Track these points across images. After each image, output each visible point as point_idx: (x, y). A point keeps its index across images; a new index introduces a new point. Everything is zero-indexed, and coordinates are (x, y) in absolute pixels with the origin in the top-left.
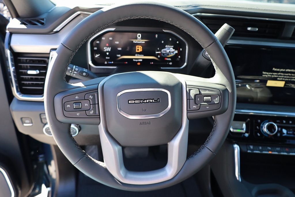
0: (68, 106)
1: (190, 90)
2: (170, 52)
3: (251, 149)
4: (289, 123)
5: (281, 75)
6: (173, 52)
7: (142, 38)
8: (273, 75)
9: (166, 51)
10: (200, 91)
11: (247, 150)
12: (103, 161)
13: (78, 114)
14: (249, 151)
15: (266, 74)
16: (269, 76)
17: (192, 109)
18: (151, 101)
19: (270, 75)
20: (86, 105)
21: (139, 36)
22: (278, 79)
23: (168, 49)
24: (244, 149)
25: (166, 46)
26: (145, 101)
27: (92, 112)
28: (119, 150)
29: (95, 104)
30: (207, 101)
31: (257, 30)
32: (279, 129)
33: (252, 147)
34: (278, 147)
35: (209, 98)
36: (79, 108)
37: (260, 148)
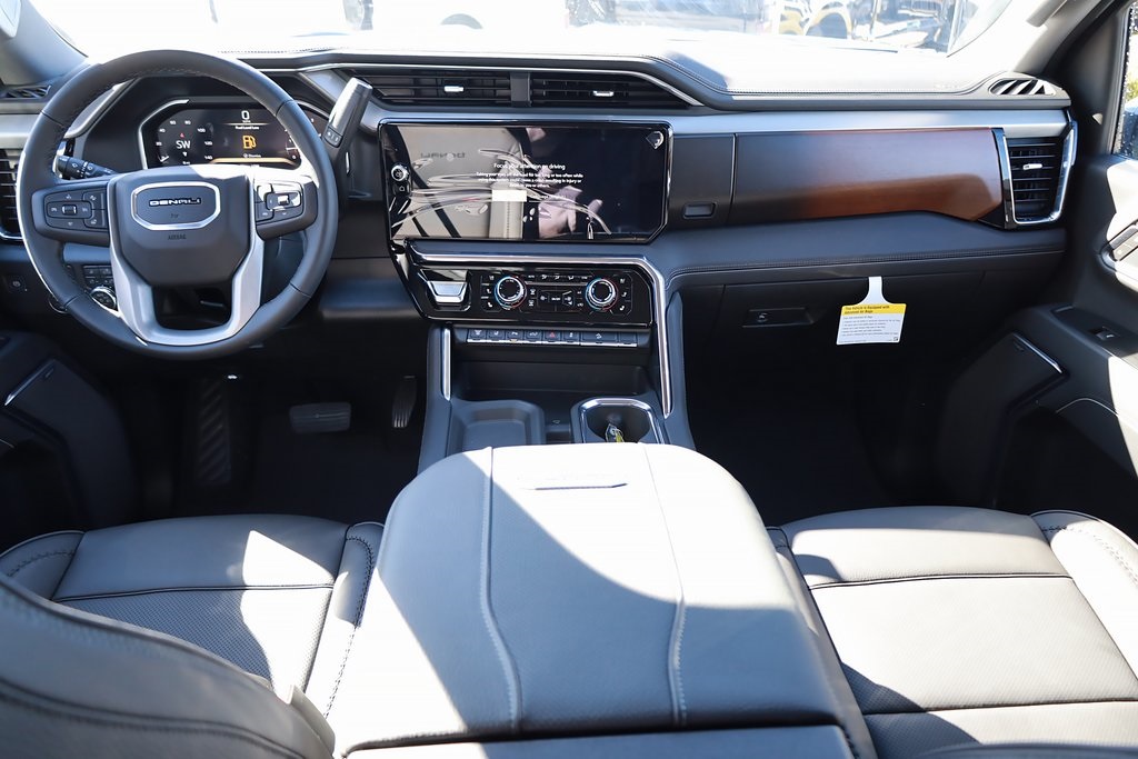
0: (54, 209)
1: (258, 187)
3: (478, 338)
4: (554, 280)
7: (252, 120)
10: (272, 189)
11: (467, 339)
12: (117, 310)
13: (70, 224)
14: (469, 341)
15: (485, 177)
17: (261, 218)
18: (186, 202)
20: (84, 210)
21: (246, 116)
22: (511, 185)
24: (461, 336)
26: (176, 202)
27: (94, 223)
28: (144, 292)
29: (99, 209)
30: (282, 204)
31: (461, 89)
32: (533, 292)
33: (478, 333)
34: (534, 331)
35: (285, 198)
36: (73, 214)
37: (496, 333)
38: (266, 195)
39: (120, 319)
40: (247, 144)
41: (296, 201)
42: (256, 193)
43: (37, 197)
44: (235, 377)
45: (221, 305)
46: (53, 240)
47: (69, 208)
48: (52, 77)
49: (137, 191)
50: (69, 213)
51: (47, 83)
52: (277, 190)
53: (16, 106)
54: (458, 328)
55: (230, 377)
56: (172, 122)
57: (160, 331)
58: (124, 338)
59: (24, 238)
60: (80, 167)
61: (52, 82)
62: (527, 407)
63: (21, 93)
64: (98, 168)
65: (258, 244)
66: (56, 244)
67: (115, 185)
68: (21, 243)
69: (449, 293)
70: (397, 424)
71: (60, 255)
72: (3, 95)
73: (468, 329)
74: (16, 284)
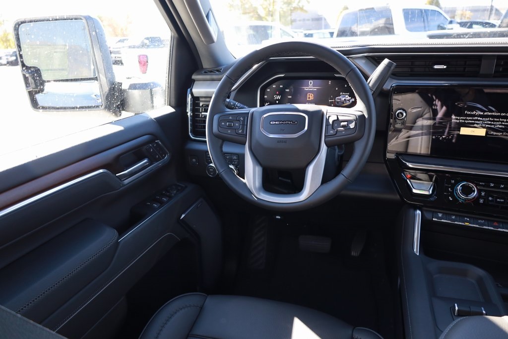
1: (329, 117)
2: (345, 100)
3: (440, 218)
4: (499, 188)
5: (477, 120)
6: (349, 100)
7: (314, 86)
8: (467, 120)
9: (340, 99)
10: (338, 118)
11: (433, 218)
12: (244, 179)
13: (230, 131)
16: (461, 121)
17: (329, 134)
18: (289, 123)
19: (462, 119)
20: (237, 124)
21: (311, 84)
22: (475, 125)
23: (343, 97)
24: (428, 216)
25: (341, 94)
26: (284, 123)
27: (240, 132)
28: (259, 170)
29: (244, 125)
30: (343, 126)
31: (445, 67)
32: (483, 194)
33: (440, 215)
34: (482, 219)
35: (345, 123)
36: (231, 127)
37: (454, 217)
38: (334, 121)
39: (245, 184)
40: (309, 98)
41: (352, 126)
42: (327, 120)
43: (216, 117)
44: (279, 217)
45: (289, 181)
46: (220, 139)
47: (230, 123)
48: (224, 65)
49: (265, 116)
50: (230, 126)
51: (221, 68)
52: (341, 118)
53: (208, 77)
54: (427, 211)
55: (277, 217)
56: (274, 86)
57: (263, 193)
58: (246, 194)
59: (207, 139)
60: (234, 105)
61: (224, 67)
62: (480, 272)
63: (211, 72)
64: (242, 105)
65: (324, 148)
66: (221, 141)
67: (253, 112)
68: (205, 142)
69: (422, 188)
70: (353, 254)
71: (221, 147)
72: (203, 72)
73: (433, 212)
74: (194, 160)
